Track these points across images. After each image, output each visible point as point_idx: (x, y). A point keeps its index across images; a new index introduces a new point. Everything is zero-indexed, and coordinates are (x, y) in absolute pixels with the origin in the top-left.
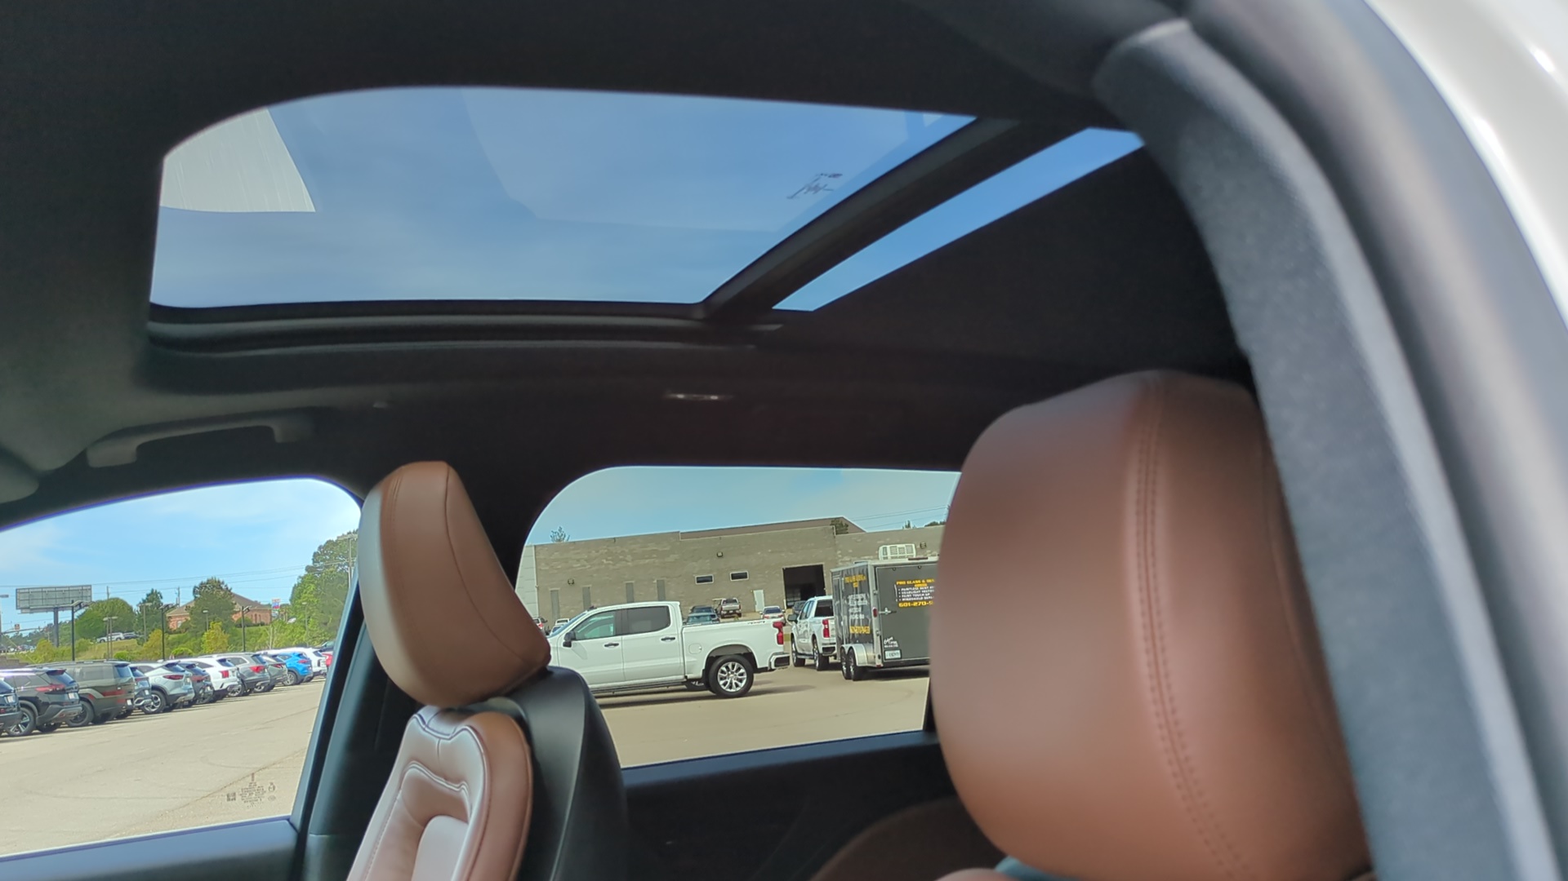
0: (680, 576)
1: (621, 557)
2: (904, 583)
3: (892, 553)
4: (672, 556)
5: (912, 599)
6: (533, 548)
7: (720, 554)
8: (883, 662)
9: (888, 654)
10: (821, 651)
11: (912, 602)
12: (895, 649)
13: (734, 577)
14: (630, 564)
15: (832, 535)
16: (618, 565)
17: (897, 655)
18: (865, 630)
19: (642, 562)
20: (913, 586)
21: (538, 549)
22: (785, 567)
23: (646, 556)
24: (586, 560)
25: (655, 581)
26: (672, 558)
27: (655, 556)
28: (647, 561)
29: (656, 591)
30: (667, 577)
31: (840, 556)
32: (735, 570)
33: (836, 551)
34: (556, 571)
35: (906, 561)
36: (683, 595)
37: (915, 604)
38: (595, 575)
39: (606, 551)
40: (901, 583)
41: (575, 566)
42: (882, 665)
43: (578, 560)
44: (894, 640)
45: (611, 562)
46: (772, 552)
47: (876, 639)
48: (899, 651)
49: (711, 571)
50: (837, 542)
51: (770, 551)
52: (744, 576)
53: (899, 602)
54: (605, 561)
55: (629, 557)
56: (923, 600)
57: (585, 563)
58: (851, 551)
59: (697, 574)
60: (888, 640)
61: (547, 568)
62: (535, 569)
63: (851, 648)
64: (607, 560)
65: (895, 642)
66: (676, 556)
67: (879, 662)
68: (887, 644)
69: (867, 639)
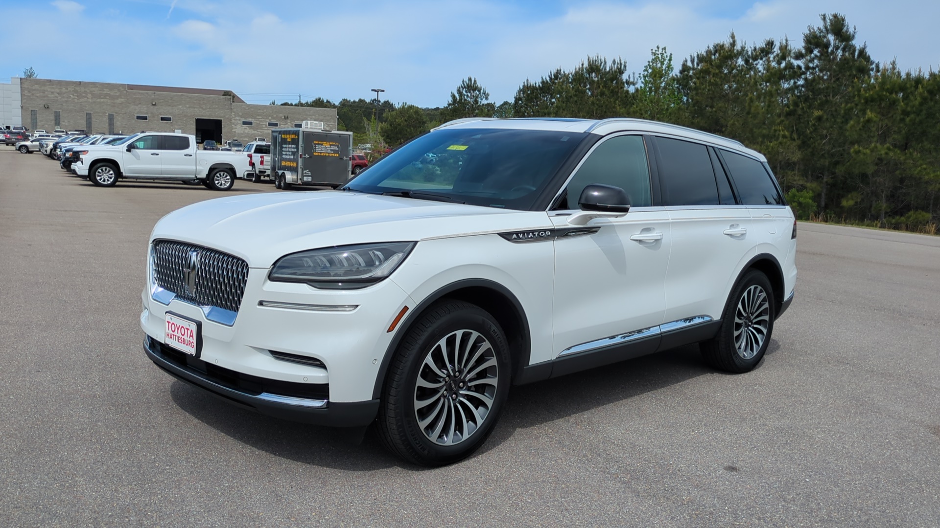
0: (125, 113)
1: (84, 95)
2: (317, 142)
3: (311, 126)
4: (119, 99)
5: (321, 151)
6: (19, 80)
7: (154, 103)
8: (302, 182)
9: (305, 179)
10: (257, 172)
11: (321, 153)
12: (309, 176)
13: (162, 119)
14: (90, 100)
15: (229, 102)
16: (81, 100)
17: (310, 179)
18: (293, 164)
19: (99, 100)
20: (322, 145)
21: (23, 81)
22: (197, 118)
23: (102, 97)
24: (58, 93)
25: (107, 114)
26: (119, 101)
27: (108, 97)
28: (102, 100)
29: (108, 121)
30: (116, 113)
31: (234, 116)
32: (164, 115)
33: (231, 113)
34: (36, 98)
35: (320, 131)
36: (127, 126)
37: (322, 154)
38: (64, 104)
39: (73, 89)
40: (316, 142)
41: (49, 96)
42: (301, 184)
43: (52, 93)
44: (309, 171)
45: (76, 97)
46: (189, 107)
47: (300, 170)
48: (311, 178)
49: (147, 113)
50: (233, 107)
51: (188, 106)
52: (169, 119)
53: (314, 152)
54: (72, 96)
55: (90, 96)
56: (327, 153)
57: (57, 95)
58: (240, 114)
59: (137, 113)
60: (306, 171)
61: (30, 95)
62: (20, 94)
63: (283, 173)
64: (73, 96)
65: (310, 173)
66: (123, 100)
67: (300, 182)
68: (305, 173)
69: (294, 170)
